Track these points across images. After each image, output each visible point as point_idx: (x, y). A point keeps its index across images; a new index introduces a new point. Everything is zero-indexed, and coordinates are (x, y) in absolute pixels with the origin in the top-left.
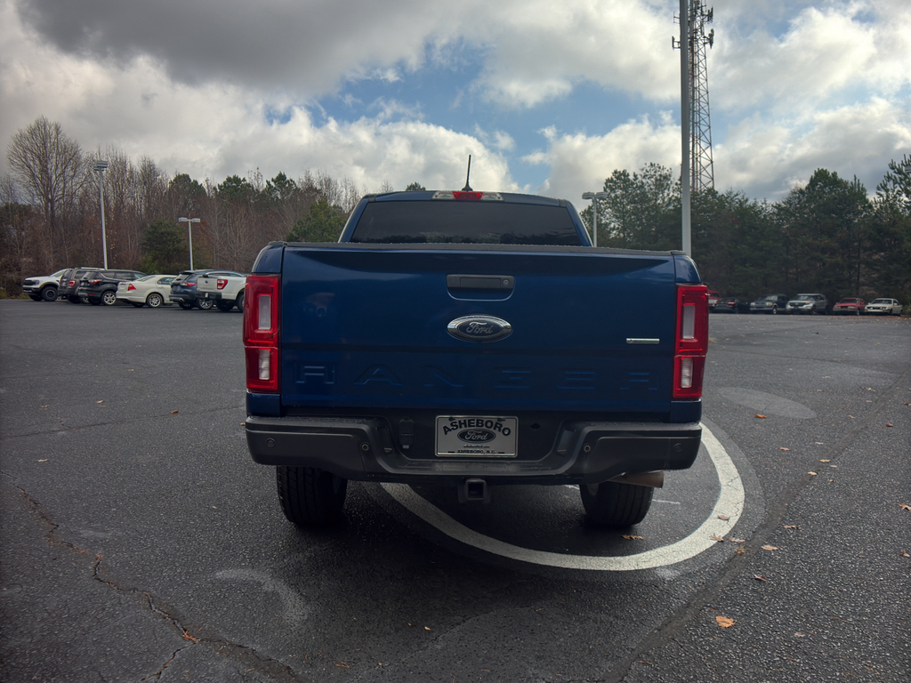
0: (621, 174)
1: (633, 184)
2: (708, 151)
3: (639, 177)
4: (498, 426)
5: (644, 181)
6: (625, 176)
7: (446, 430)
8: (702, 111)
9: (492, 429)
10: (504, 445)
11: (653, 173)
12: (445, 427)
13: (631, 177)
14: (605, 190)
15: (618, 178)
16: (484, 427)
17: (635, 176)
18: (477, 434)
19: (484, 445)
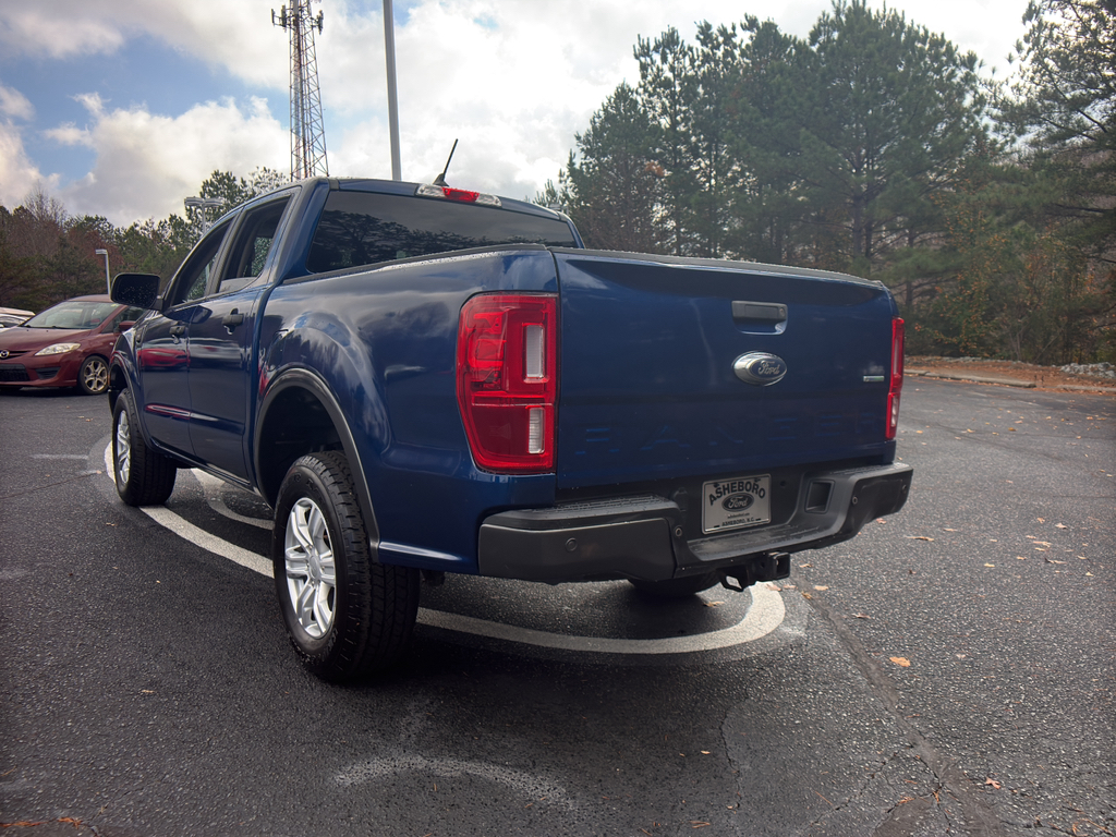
0: (224, 178)
1: (241, 192)
2: (323, 161)
3: (248, 183)
4: (755, 488)
5: (256, 189)
6: (229, 179)
7: (713, 499)
8: (313, 110)
9: (750, 493)
10: (759, 511)
11: (267, 180)
12: (711, 496)
13: (238, 183)
14: (203, 196)
15: (220, 182)
16: (745, 491)
17: (243, 182)
18: (739, 500)
19: (745, 512)
